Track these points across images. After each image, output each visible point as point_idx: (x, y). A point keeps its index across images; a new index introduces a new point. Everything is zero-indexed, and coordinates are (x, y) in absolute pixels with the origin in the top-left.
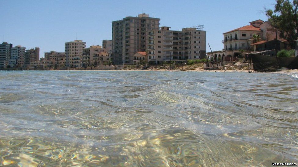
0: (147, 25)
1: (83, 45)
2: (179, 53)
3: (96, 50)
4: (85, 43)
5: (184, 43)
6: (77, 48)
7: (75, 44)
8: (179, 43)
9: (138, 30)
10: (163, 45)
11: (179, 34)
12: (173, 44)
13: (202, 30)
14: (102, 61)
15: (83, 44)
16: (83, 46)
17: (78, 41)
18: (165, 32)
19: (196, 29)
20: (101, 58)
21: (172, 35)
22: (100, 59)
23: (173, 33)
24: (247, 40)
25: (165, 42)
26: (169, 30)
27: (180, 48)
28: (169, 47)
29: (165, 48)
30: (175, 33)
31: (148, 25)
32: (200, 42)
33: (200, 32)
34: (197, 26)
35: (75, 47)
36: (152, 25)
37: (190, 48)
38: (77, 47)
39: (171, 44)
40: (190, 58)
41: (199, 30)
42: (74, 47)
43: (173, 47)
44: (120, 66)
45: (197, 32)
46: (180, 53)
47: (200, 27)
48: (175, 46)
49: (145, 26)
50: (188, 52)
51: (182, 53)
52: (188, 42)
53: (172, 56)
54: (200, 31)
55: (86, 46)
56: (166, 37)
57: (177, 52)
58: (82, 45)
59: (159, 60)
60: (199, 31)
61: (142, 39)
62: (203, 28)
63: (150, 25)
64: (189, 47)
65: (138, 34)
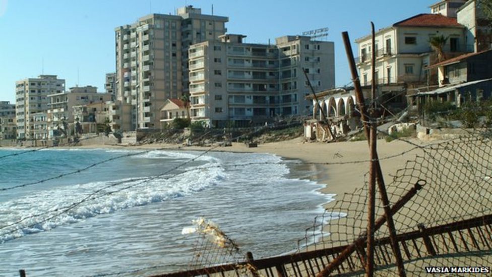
0: (195, 33)
1: (59, 85)
2: (268, 99)
3: (82, 98)
4: (63, 81)
5: (281, 74)
6: (43, 94)
7: (39, 84)
8: (268, 74)
9: (174, 45)
10: (228, 80)
11: (268, 51)
12: (254, 78)
13: (324, 39)
14: (95, 123)
15: (58, 83)
16: (58, 88)
17: (47, 77)
18: (232, 49)
19: (310, 37)
20: (91, 117)
21: (249, 54)
22: (89, 119)
23: (253, 50)
24: (419, 54)
25: (232, 74)
26: (243, 42)
27: (271, 86)
28: (242, 85)
29: (232, 87)
30: (259, 50)
31: (198, 33)
32: (319, 71)
33: (318, 45)
34: (311, 32)
35: (39, 91)
36: (207, 33)
37: (295, 87)
38: (43, 91)
39: (248, 76)
40: (296, 110)
41: (317, 39)
42: (37, 91)
43: (254, 85)
44: (130, 134)
45: (311, 47)
46: (272, 98)
47: (320, 34)
48: (259, 81)
49: (189, 36)
50: (290, 95)
51: (276, 99)
52: (290, 71)
53: (252, 107)
54: (321, 42)
55: (64, 87)
56: (235, 61)
57: (264, 98)
58: (54, 86)
59: (219, 119)
60: (318, 42)
61: (183, 67)
62: (327, 35)
63: (203, 34)
64: (293, 84)
65: (174, 55)
